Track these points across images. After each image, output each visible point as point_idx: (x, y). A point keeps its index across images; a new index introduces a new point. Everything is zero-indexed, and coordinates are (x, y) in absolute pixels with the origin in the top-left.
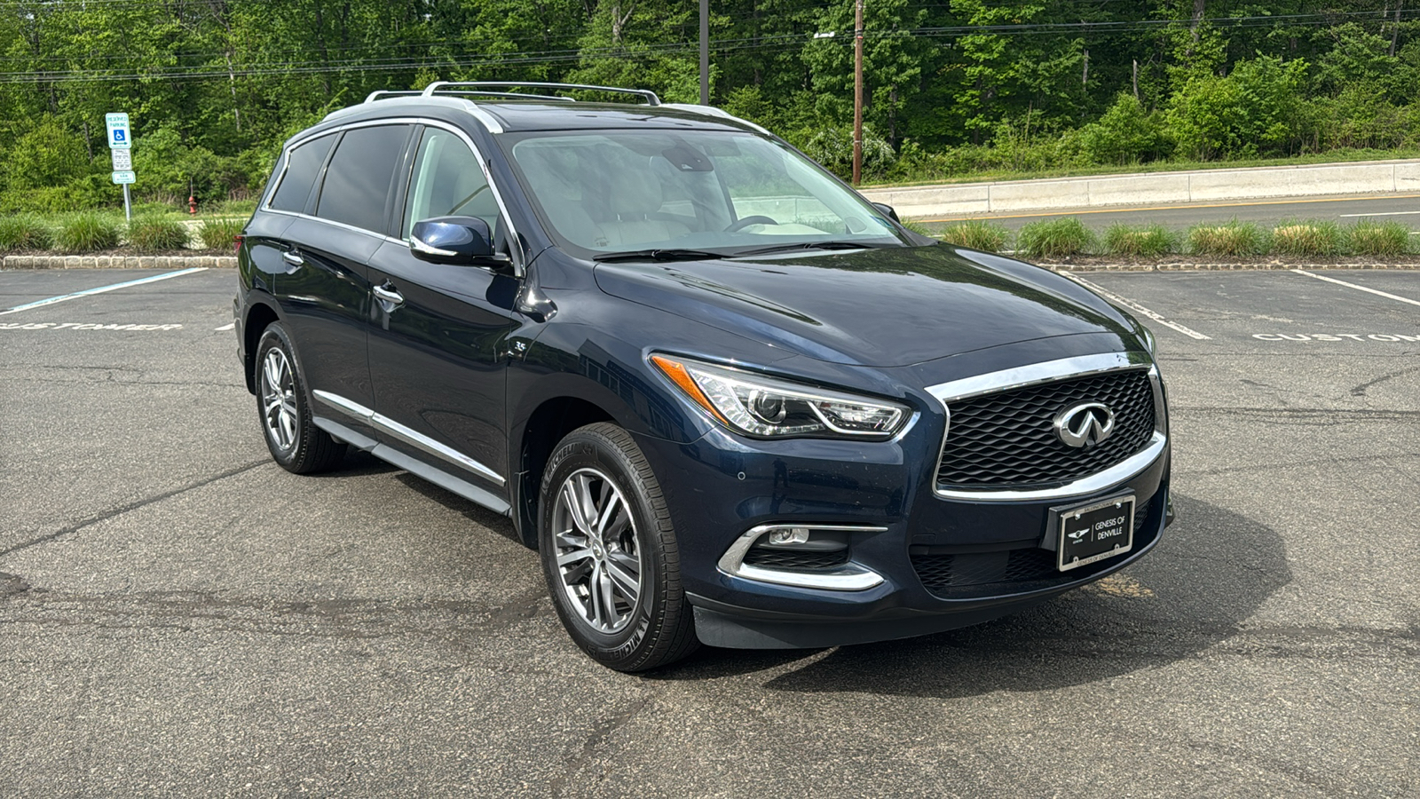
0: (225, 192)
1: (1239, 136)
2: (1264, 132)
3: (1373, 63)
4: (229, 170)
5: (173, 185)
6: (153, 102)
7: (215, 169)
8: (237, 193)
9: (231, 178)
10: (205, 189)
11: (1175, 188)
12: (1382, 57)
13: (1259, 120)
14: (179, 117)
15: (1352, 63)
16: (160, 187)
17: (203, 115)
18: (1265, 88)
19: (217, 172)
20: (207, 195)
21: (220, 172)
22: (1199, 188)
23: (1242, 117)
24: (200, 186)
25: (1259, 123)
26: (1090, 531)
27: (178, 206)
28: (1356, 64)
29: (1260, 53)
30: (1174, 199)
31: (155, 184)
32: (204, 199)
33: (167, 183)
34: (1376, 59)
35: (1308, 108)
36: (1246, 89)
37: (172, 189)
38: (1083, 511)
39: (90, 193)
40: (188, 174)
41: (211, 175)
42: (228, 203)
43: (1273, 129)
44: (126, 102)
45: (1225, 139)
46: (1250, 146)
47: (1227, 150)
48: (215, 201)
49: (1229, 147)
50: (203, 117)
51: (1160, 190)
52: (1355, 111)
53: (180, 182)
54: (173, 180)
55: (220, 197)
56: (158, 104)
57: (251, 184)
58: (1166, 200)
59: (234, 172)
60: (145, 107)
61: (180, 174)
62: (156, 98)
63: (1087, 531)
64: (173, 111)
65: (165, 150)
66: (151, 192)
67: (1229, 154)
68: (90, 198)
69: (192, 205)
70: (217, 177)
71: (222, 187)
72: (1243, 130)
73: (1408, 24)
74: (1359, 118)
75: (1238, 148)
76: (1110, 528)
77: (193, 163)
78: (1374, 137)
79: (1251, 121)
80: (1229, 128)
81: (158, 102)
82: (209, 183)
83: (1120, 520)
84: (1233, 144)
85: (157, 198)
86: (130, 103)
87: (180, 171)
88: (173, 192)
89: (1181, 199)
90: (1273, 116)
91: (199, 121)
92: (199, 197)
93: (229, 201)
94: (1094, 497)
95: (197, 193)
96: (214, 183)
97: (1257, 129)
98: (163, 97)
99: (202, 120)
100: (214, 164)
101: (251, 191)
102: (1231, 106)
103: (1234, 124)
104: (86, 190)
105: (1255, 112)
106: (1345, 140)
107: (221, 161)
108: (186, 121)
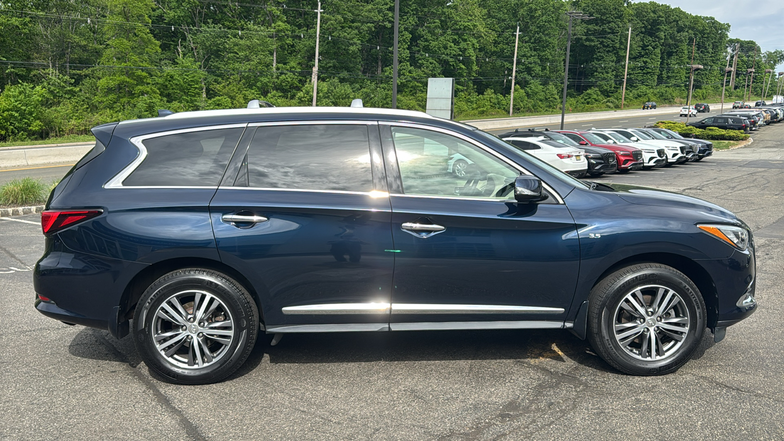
1: (15, 128)
2: (30, 126)
3: (66, 91)
11: (17, 158)
12: (71, 88)
13: (25, 119)
15: (56, 90)
18: (27, 101)
22: (32, 157)
23: (16, 118)
25: (26, 121)
28: (58, 90)
29: (21, 82)
30: (18, 164)
34: (68, 88)
35: (50, 113)
36: (16, 101)
43: (35, 124)
45: (7, 129)
46: (22, 134)
47: (9, 136)
49: (10, 134)
51: (9, 159)
52: (73, 116)
58: (14, 165)
67: (10, 138)
72: (17, 124)
73: (81, 72)
74: (76, 119)
75: (15, 135)
78: (86, 129)
79: (21, 120)
80: (9, 124)
84: (13, 132)
89: (22, 164)
90: (33, 117)
97: (25, 124)
102: (8, 110)
103: (11, 121)
105: (23, 115)
106: (71, 131)
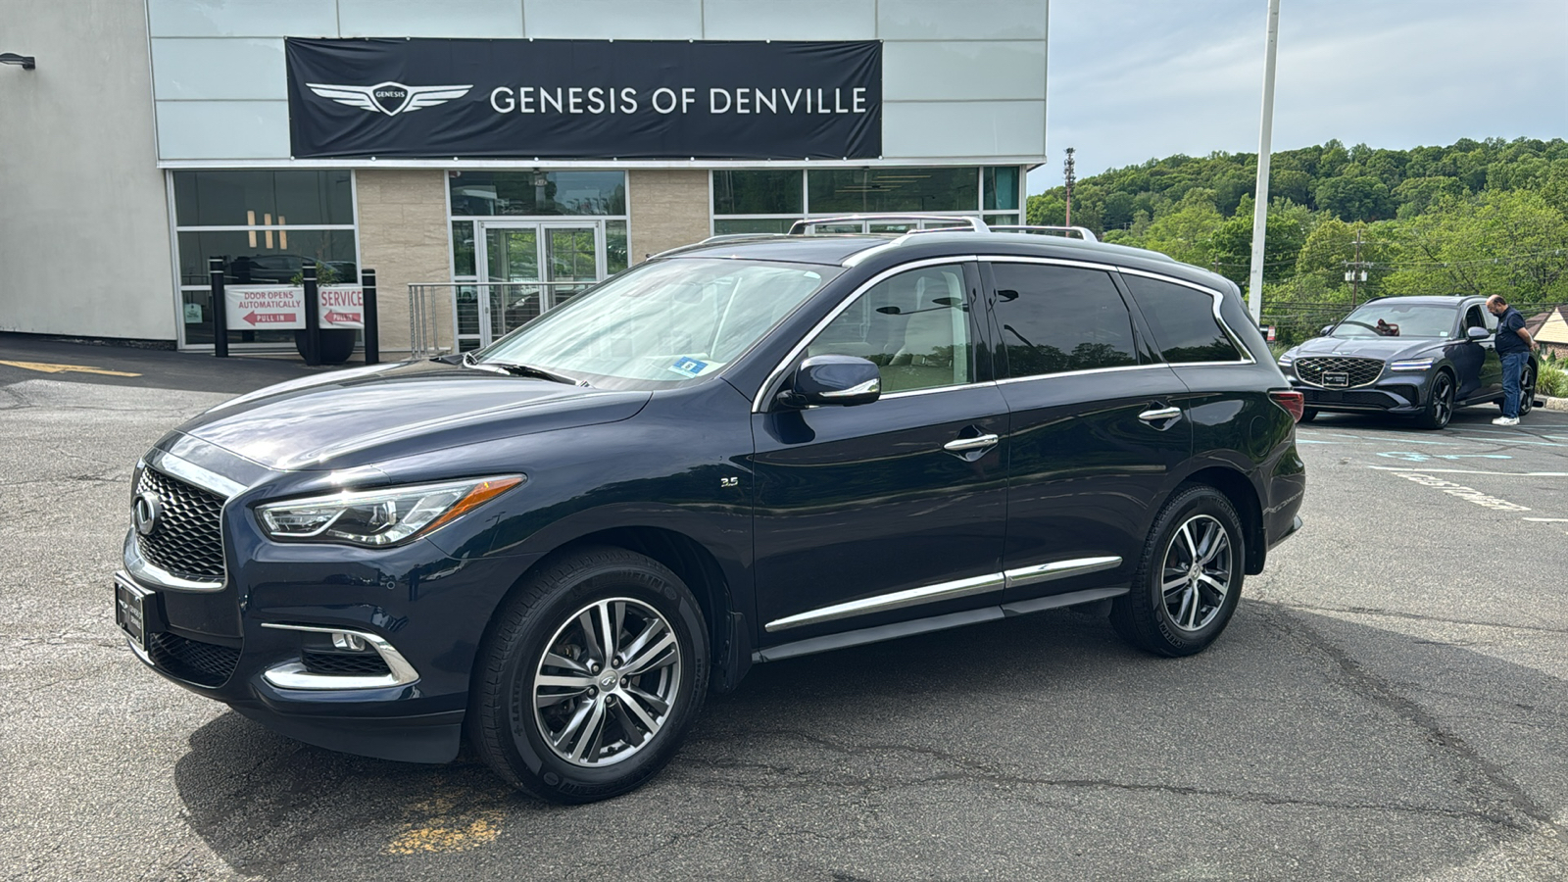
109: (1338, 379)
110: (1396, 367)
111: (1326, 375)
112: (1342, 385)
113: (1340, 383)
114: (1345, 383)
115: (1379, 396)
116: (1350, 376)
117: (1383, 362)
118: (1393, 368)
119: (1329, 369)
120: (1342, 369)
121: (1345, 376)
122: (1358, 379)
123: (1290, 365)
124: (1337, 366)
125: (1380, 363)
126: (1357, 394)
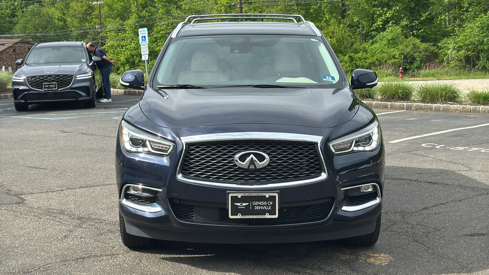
0: (422, 65)
4: (427, 51)
5: (393, 60)
6: (395, 10)
7: (419, 50)
8: (429, 65)
9: (428, 56)
10: (411, 63)
14: (408, 19)
16: (386, 61)
17: (422, 17)
19: (419, 52)
20: (412, 66)
21: (421, 53)
24: (408, 61)
26: (249, 204)
27: (394, 73)
31: (383, 59)
32: (410, 69)
33: (390, 59)
37: (392, 62)
38: (242, 195)
39: (347, 65)
40: (402, 54)
41: (416, 54)
42: (422, 72)
44: (379, 11)
48: (416, 70)
50: (422, 19)
53: (397, 59)
54: (394, 57)
55: (419, 68)
56: (398, 11)
57: (439, 59)
59: (430, 52)
60: (389, 13)
61: (398, 53)
62: (396, 8)
63: (247, 204)
64: (406, 15)
65: (392, 39)
66: (380, 65)
68: (347, 67)
69: (401, 73)
70: (419, 56)
71: (421, 61)
76: (263, 206)
77: (407, 47)
81: (397, 10)
82: (414, 59)
83: (269, 203)
85: (383, 68)
86: (381, 11)
87: (398, 52)
88: (393, 64)
91: (420, 21)
92: (408, 67)
93: (424, 70)
94: (253, 191)
95: (407, 65)
96: (417, 59)
98: (400, 7)
99: (422, 21)
100: (419, 47)
101: (438, 64)
104: (346, 63)
107: (423, 46)
108: (412, 22)
109: (51, 86)
110: (79, 77)
111: (45, 85)
112: (54, 89)
113: (53, 88)
114: (55, 88)
115: (73, 93)
116: (58, 84)
117: (72, 76)
118: (77, 79)
119: (46, 81)
120: (53, 81)
121: (55, 84)
122: (61, 85)
123: (23, 81)
124: (50, 79)
125: (71, 76)
126: (62, 93)
